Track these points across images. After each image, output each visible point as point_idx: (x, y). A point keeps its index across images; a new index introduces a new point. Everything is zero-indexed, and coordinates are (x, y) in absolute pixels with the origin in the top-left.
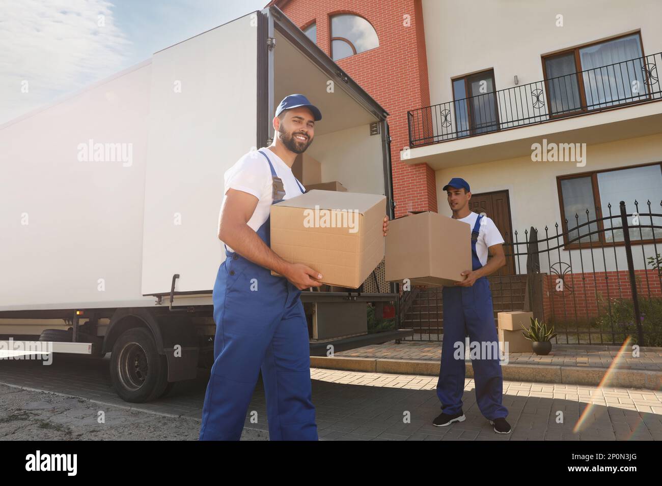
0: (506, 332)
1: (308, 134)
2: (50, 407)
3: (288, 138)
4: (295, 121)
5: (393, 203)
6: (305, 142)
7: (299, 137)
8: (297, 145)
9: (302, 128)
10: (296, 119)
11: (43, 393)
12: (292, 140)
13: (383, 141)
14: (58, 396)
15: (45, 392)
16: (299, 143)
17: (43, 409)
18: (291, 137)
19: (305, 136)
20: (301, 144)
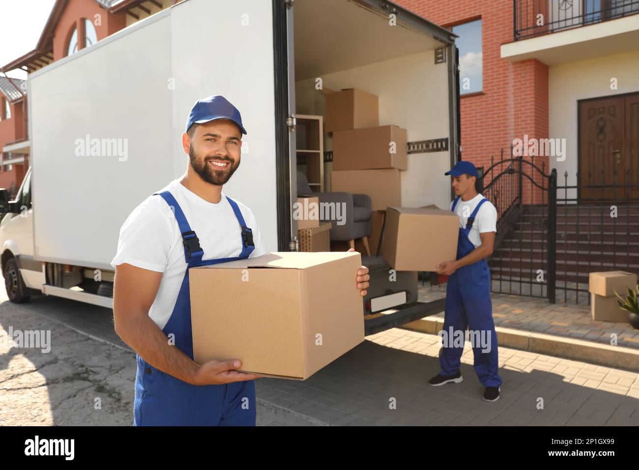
0: (598, 297)
1: (230, 157)
2: (107, 364)
3: (200, 165)
4: (208, 140)
5: (459, 148)
6: (227, 170)
7: (216, 164)
8: (214, 174)
9: (217, 151)
10: (209, 137)
11: (105, 344)
12: (206, 167)
13: (450, 71)
14: (117, 349)
15: (108, 343)
16: (216, 171)
17: (102, 367)
18: (203, 164)
19: (225, 161)
20: (220, 173)
